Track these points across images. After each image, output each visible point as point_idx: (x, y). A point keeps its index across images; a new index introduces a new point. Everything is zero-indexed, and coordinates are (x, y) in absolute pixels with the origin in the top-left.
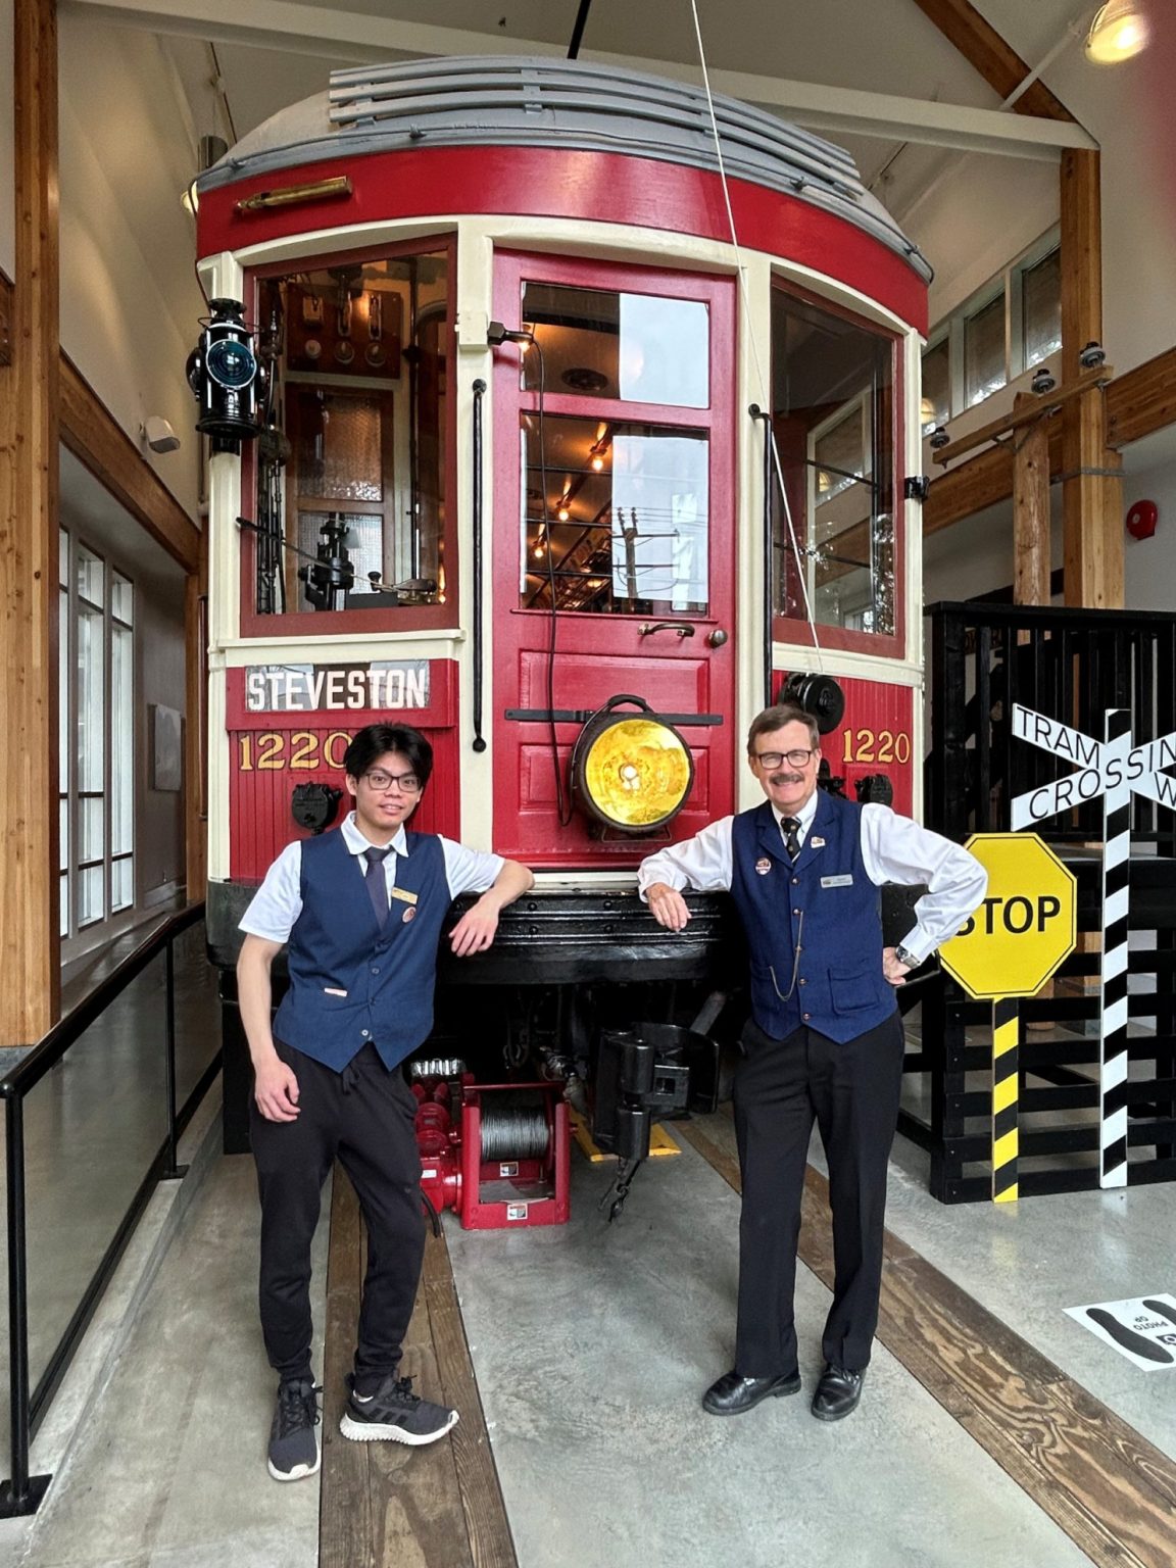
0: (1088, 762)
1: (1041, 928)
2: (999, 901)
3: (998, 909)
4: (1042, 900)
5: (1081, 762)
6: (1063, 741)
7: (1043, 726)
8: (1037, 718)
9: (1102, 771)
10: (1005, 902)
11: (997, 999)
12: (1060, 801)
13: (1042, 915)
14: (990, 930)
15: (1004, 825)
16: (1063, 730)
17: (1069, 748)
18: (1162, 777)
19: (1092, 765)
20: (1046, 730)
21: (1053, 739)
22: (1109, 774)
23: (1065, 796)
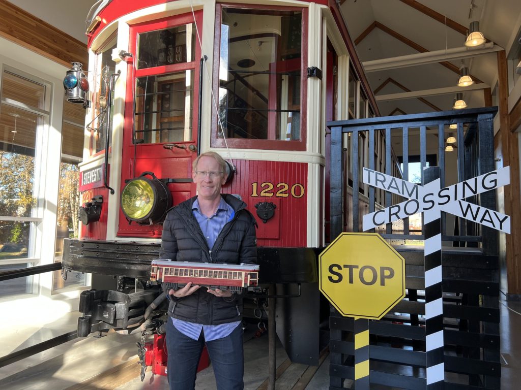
0: (410, 195)
1: (383, 284)
2: (357, 267)
3: (356, 272)
4: (383, 269)
5: (406, 195)
6: (393, 185)
7: (380, 177)
8: (376, 174)
9: (420, 200)
10: (360, 268)
11: (356, 318)
12: (392, 217)
13: (383, 278)
14: (351, 281)
15: (358, 228)
16: (393, 179)
17: (397, 188)
18: (465, 204)
19: (414, 197)
20: (383, 179)
21: (387, 184)
22: (425, 201)
23: (396, 214)
